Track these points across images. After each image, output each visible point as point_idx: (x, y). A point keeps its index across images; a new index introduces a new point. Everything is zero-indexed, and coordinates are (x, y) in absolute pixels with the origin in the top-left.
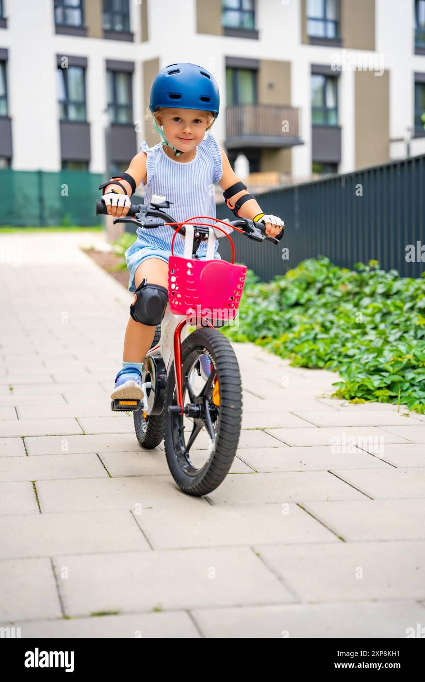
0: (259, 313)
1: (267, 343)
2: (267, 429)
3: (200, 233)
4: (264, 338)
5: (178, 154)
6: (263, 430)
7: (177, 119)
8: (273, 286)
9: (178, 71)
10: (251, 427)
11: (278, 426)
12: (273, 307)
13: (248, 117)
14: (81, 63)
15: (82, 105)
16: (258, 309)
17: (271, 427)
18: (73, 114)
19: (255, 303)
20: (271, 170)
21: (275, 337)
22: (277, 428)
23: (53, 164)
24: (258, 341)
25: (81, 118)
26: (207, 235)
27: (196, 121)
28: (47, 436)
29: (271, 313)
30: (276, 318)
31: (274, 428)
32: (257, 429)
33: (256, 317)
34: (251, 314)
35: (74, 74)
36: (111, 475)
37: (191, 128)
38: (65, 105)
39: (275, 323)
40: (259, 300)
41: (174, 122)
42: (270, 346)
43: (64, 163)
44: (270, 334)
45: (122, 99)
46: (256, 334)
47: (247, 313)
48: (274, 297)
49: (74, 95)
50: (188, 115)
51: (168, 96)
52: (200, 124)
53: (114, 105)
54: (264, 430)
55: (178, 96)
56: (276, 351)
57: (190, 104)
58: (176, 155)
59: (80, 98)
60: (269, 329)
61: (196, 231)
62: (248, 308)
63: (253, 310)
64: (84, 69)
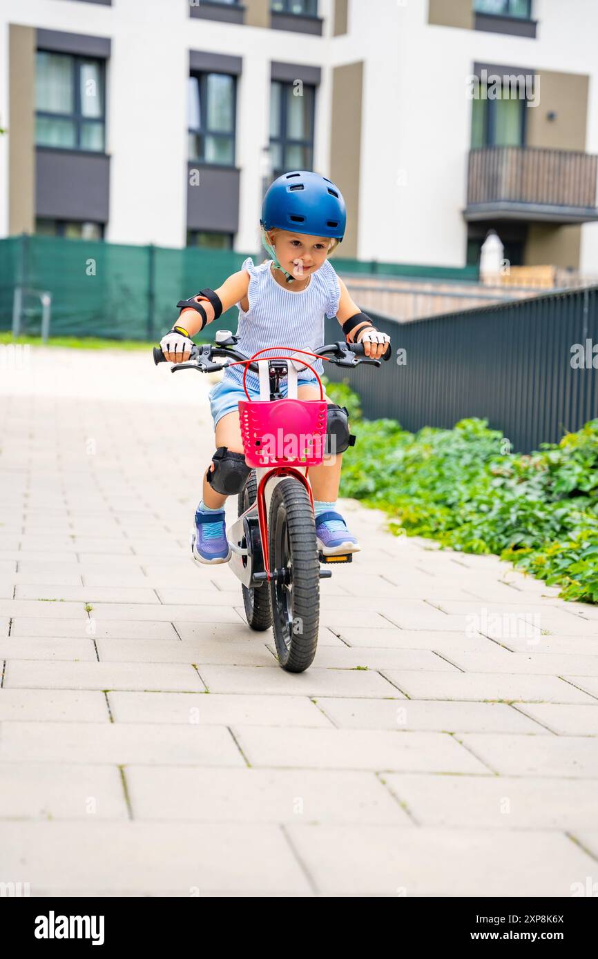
0: (511, 504)
1: (522, 557)
2: (518, 702)
3: (276, 369)
4: (516, 548)
5: (290, 281)
6: (510, 704)
7: (297, 243)
8: (537, 458)
9: (301, 186)
10: (489, 698)
11: (538, 699)
12: (535, 496)
13: (507, 169)
14: (232, 68)
15: (228, 138)
16: (509, 497)
17: (525, 699)
18: (211, 154)
19: (503, 486)
20: (541, 262)
21: (535, 547)
22: (536, 702)
23: (173, 236)
24: (507, 552)
25: (226, 160)
26: (285, 370)
27: (319, 246)
28: (145, 691)
29: (531, 505)
30: (541, 515)
31: (531, 702)
32: (501, 701)
33: (505, 511)
34: (498, 505)
35: (217, 84)
36: (251, 763)
37: (311, 254)
38: (199, 138)
39: (537, 523)
40: (512, 483)
41: (293, 246)
42: (526, 562)
43: (192, 235)
44: (528, 542)
45: (296, 131)
46: (505, 541)
47: (490, 503)
48: (538, 478)
49: (216, 121)
50: (309, 240)
51: (288, 218)
52: (322, 250)
53: (281, 141)
54: (513, 705)
55: (301, 219)
56: (536, 572)
57: (313, 230)
58: (289, 281)
59: (227, 127)
60: (528, 533)
61: (271, 366)
62: (492, 494)
63: (502, 498)
64: (235, 78)
